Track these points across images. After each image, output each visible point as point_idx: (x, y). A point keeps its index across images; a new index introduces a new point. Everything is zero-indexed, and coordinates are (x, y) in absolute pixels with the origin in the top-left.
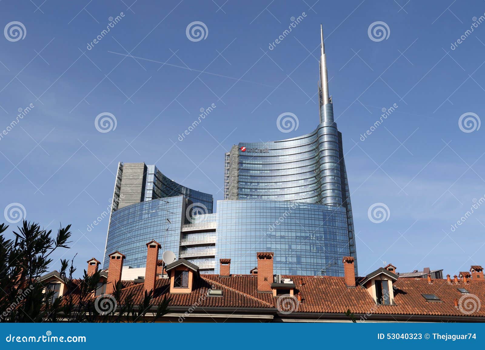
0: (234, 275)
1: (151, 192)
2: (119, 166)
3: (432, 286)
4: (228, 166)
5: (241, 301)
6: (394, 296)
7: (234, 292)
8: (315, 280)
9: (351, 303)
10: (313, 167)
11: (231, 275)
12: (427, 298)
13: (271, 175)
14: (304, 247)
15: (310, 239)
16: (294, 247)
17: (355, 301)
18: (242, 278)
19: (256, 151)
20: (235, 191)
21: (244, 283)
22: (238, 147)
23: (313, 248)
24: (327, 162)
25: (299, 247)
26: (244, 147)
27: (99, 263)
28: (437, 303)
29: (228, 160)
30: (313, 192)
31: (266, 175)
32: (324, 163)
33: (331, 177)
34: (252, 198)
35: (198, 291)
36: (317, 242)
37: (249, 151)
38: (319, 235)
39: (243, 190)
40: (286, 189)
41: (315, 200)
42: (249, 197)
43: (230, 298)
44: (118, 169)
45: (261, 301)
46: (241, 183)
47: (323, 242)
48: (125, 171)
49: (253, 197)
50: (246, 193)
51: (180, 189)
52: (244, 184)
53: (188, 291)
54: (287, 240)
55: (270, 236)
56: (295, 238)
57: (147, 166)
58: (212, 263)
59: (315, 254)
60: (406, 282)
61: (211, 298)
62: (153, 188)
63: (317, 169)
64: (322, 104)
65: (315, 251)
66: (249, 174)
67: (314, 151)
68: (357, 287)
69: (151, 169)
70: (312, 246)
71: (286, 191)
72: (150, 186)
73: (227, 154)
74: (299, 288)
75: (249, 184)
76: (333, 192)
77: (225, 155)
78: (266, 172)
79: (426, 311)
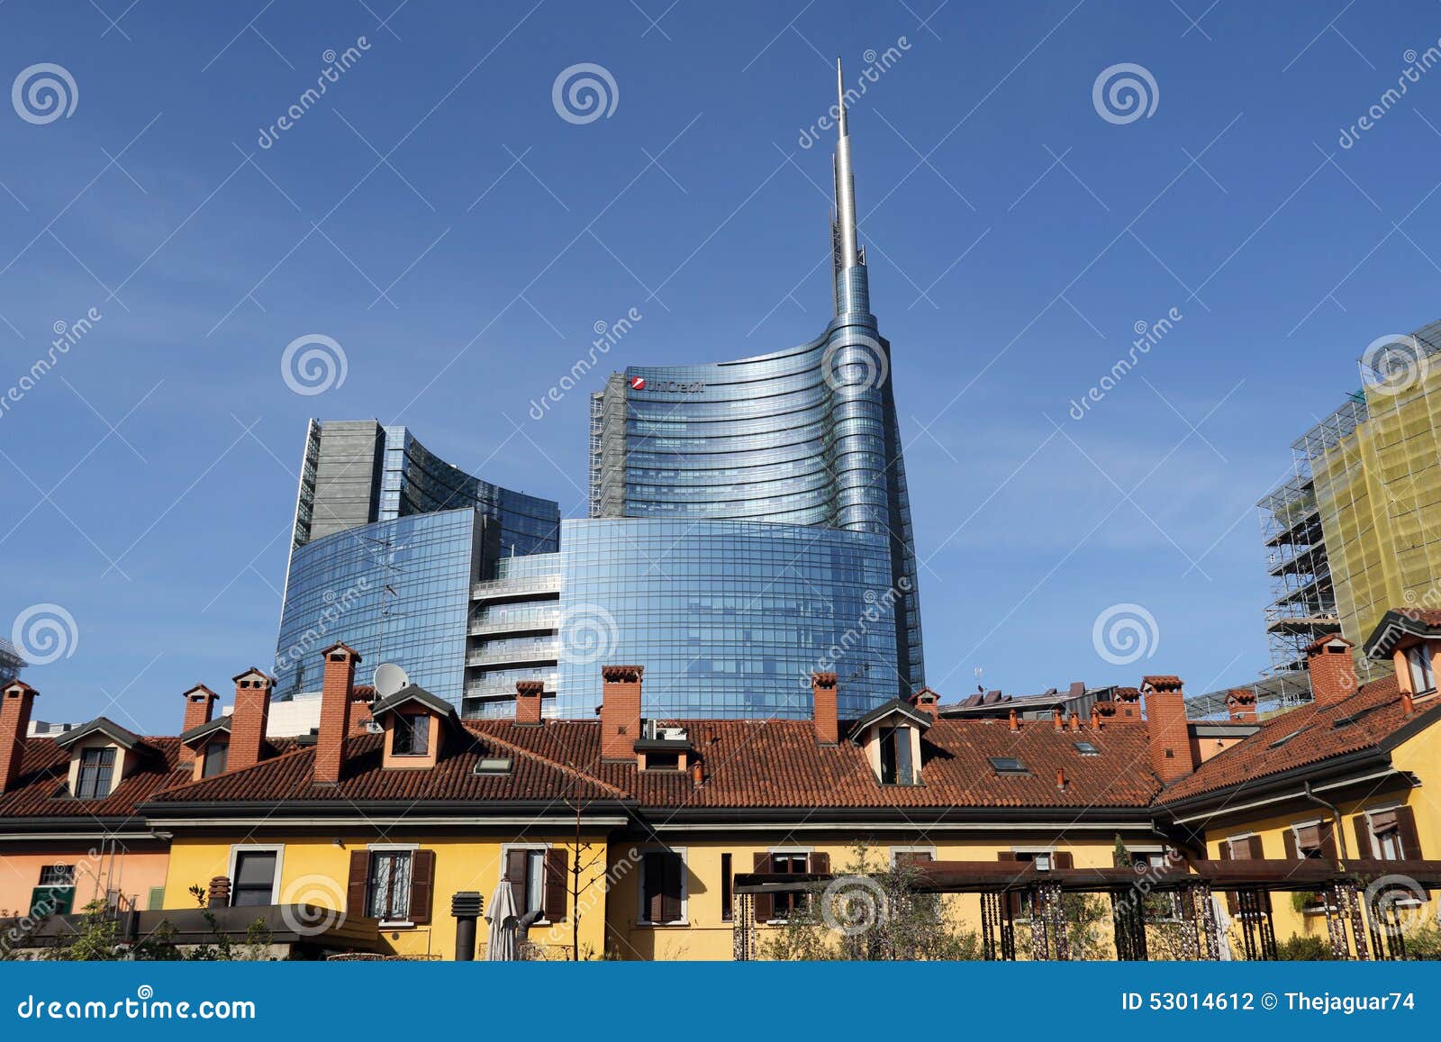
0: (551, 720)
1: (397, 496)
2: (310, 428)
3: (1016, 737)
4: (597, 428)
5: (553, 785)
6: (924, 763)
7: (540, 763)
8: (746, 730)
9: (819, 783)
10: (816, 430)
11: (543, 721)
12: (997, 767)
13: (709, 450)
14: (782, 636)
15: (799, 616)
16: (757, 635)
17: (830, 779)
18: (569, 728)
19: (672, 388)
20: (618, 492)
21: (572, 740)
22: (624, 379)
23: (806, 639)
24: (851, 416)
25: (770, 636)
26: (640, 377)
27: (213, 697)
28: (1019, 777)
29: (598, 411)
30: (816, 493)
31: (696, 450)
32: (842, 420)
33: (860, 455)
34: (661, 510)
35: (451, 763)
36: (817, 622)
37: (652, 388)
38: (820, 605)
39: (638, 489)
40: (747, 487)
41: (820, 514)
42: (653, 507)
43: (528, 777)
44: (308, 437)
45: (600, 783)
46: (633, 472)
47: (830, 623)
48: (325, 443)
49: (664, 507)
50: (645, 497)
51: (473, 488)
52: (640, 473)
53: (428, 762)
54: (739, 619)
55: (698, 610)
56: (761, 613)
57: (385, 428)
58: (550, 680)
59: (809, 653)
60: (959, 730)
61: (482, 780)
62: (402, 487)
63: (828, 433)
64: (839, 267)
65: (810, 646)
66: (652, 449)
67: (819, 389)
68: (842, 745)
69: (395, 438)
70: (802, 632)
71: (749, 491)
72: (392, 481)
73: (596, 397)
74: (703, 749)
75: (652, 473)
76: (867, 494)
77: (592, 398)
78: (696, 442)
79: (990, 797)
